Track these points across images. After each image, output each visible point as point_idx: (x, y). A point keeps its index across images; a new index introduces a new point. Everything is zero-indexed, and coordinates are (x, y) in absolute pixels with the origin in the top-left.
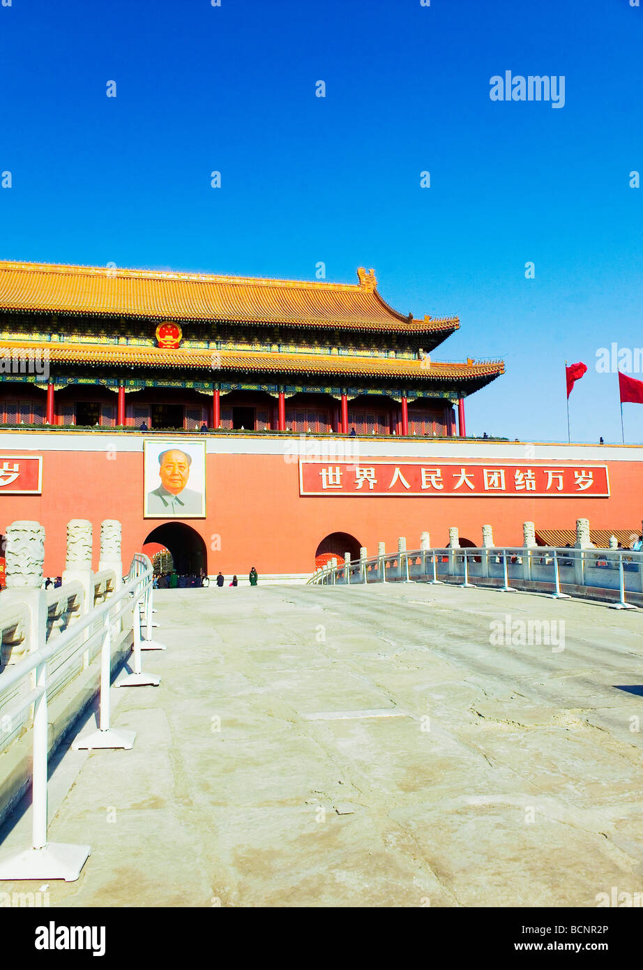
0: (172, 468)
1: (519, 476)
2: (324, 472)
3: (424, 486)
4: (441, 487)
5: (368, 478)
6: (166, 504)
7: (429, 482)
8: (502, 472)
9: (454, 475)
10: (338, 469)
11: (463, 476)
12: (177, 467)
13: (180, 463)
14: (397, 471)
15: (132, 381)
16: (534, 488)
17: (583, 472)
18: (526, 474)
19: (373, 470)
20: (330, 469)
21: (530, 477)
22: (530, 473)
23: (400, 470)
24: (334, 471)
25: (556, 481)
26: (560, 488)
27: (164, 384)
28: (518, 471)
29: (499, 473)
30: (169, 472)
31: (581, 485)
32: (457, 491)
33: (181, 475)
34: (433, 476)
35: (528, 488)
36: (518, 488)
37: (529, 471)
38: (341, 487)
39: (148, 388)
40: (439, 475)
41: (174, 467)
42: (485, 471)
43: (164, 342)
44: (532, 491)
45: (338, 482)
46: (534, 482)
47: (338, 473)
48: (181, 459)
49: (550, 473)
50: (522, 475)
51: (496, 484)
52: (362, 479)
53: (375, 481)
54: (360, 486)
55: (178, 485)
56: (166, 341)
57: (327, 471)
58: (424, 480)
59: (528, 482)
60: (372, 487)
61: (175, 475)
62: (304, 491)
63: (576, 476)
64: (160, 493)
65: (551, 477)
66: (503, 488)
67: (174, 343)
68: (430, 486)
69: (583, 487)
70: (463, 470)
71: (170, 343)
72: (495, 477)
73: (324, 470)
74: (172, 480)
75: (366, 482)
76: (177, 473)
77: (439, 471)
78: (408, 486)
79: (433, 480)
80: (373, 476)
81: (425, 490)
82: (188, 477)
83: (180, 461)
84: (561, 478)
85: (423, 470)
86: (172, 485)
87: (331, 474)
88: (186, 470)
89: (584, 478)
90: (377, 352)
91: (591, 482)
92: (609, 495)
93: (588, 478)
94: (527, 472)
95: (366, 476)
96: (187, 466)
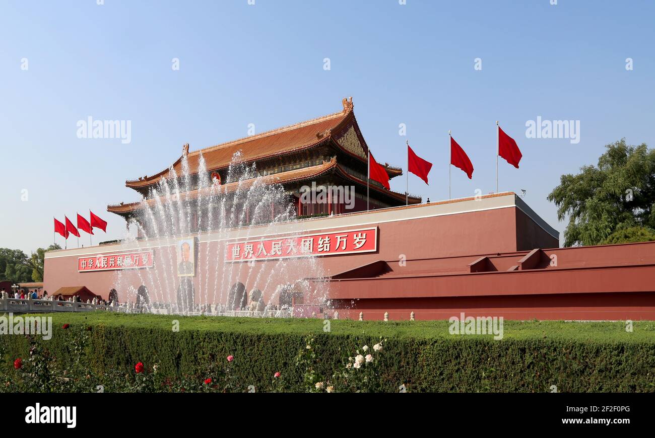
1: (320, 242)
4: (280, 253)
7: (275, 251)
8: (311, 239)
9: (287, 245)
11: (292, 244)
16: (328, 250)
17: (360, 234)
18: (324, 240)
19: (252, 245)
20: (236, 247)
21: (327, 242)
22: (327, 238)
23: (263, 244)
25: (341, 243)
26: (344, 248)
28: (321, 238)
29: (310, 241)
31: (357, 244)
32: (288, 255)
34: (277, 246)
35: (325, 250)
36: (319, 250)
38: (239, 257)
40: (280, 245)
42: (303, 240)
44: (327, 252)
45: (238, 254)
46: (328, 245)
47: (238, 249)
49: (339, 237)
50: (322, 240)
51: (308, 248)
53: (253, 252)
54: (246, 255)
55: (187, 259)
58: (273, 249)
59: (325, 245)
60: (251, 255)
63: (355, 238)
65: (339, 240)
66: (312, 249)
68: (274, 253)
69: (358, 246)
70: (292, 241)
72: (307, 244)
73: (233, 248)
74: (185, 257)
75: (249, 253)
76: (186, 254)
77: (280, 243)
78: (266, 254)
79: (277, 249)
80: (252, 249)
81: (273, 256)
84: (345, 240)
85: (273, 243)
86: (185, 260)
89: (360, 239)
90: (303, 164)
91: (364, 241)
92: (375, 250)
93: (362, 239)
94: (325, 238)
95: (249, 250)
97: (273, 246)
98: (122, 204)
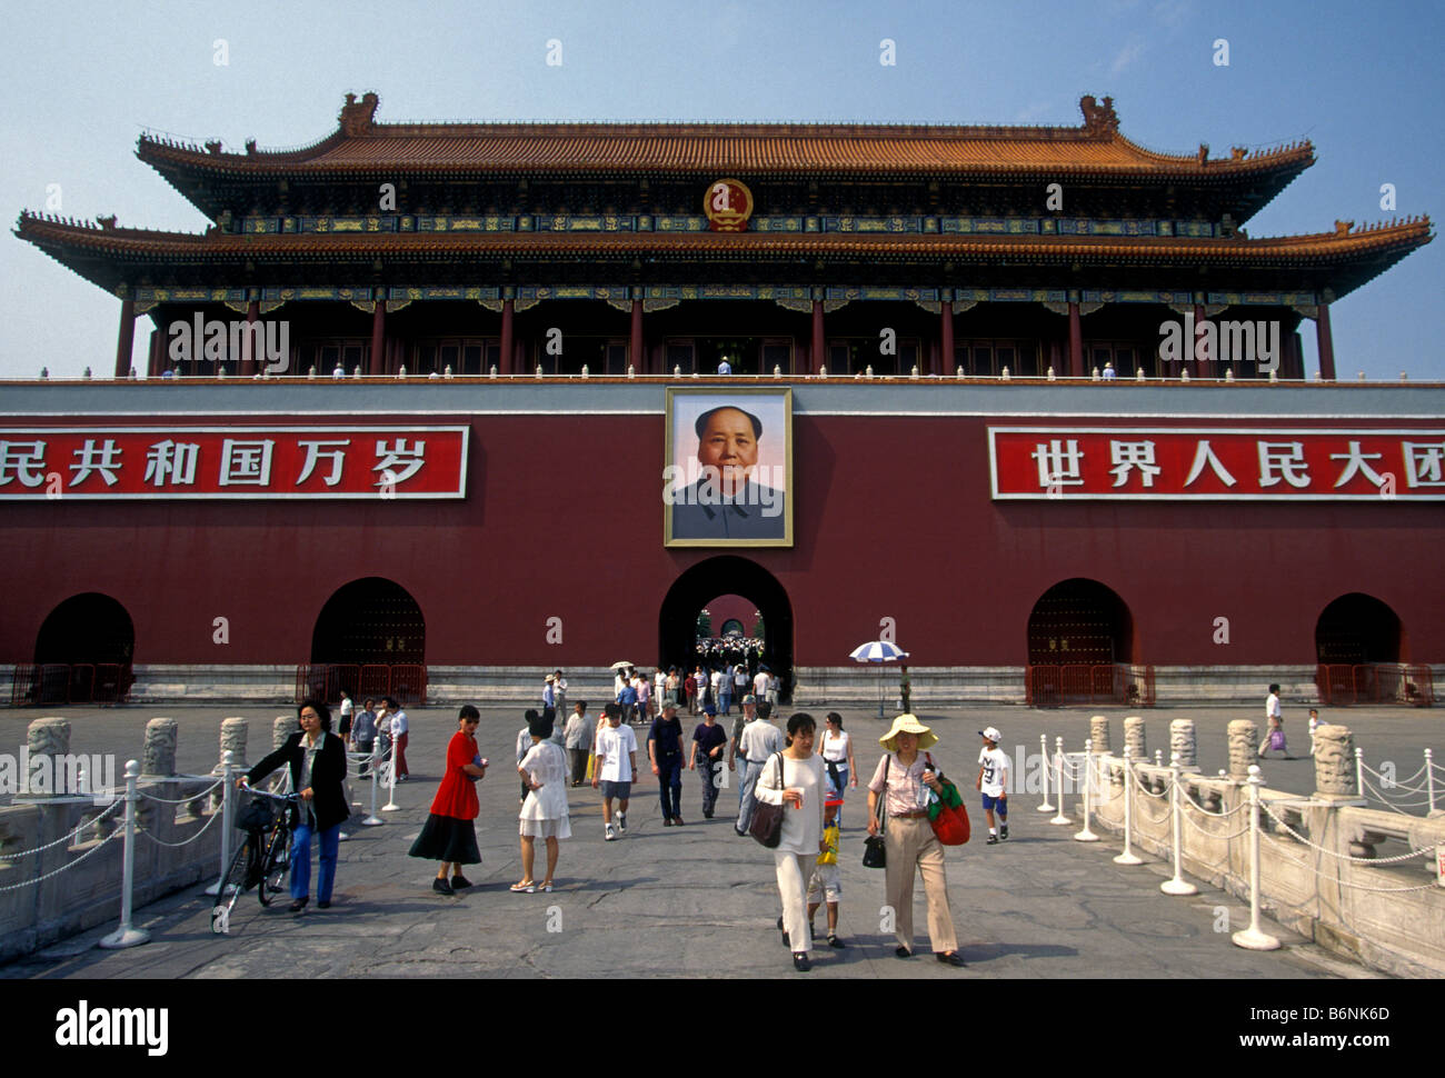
0: (722, 444)
2: (1041, 453)
3: (1267, 480)
4: (1305, 481)
5: (1140, 464)
7: (1275, 473)
9: (1333, 456)
10: (1072, 444)
12: (732, 442)
13: (741, 434)
14: (1204, 449)
15: (656, 290)
19: (1149, 446)
20: (1056, 444)
23: (1210, 445)
24: (1064, 449)
29: (1441, 449)
30: (716, 451)
32: (1344, 489)
33: (740, 457)
34: (1285, 459)
38: (1081, 482)
39: (685, 302)
40: (1298, 455)
41: (726, 442)
42: (1409, 448)
43: (719, 222)
45: (1074, 471)
47: (1074, 454)
48: (742, 425)
52: (1127, 466)
53: (1157, 471)
54: (1122, 480)
56: (722, 219)
57: (1049, 450)
58: (1265, 467)
60: (1148, 482)
61: (730, 457)
62: (1001, 490)
67: (737, 222)
68: (1276, 480)
70: (1355, 446)
71: (730, 222)
72: (1431, 460)
73: (1042, 448)
75: (1135, 473)
76: (732, 453)
77: (1297, 448)
78: (1229, 480)
79: (1286, 467)
80: (1151, 459)
81: (1268, 490)
82: (757, 462)
83: (741, 431)
85: (1263, 447)
87: (1057, 455)
88: (750, 447)
95: (1134, 459)
96: (753, 439)
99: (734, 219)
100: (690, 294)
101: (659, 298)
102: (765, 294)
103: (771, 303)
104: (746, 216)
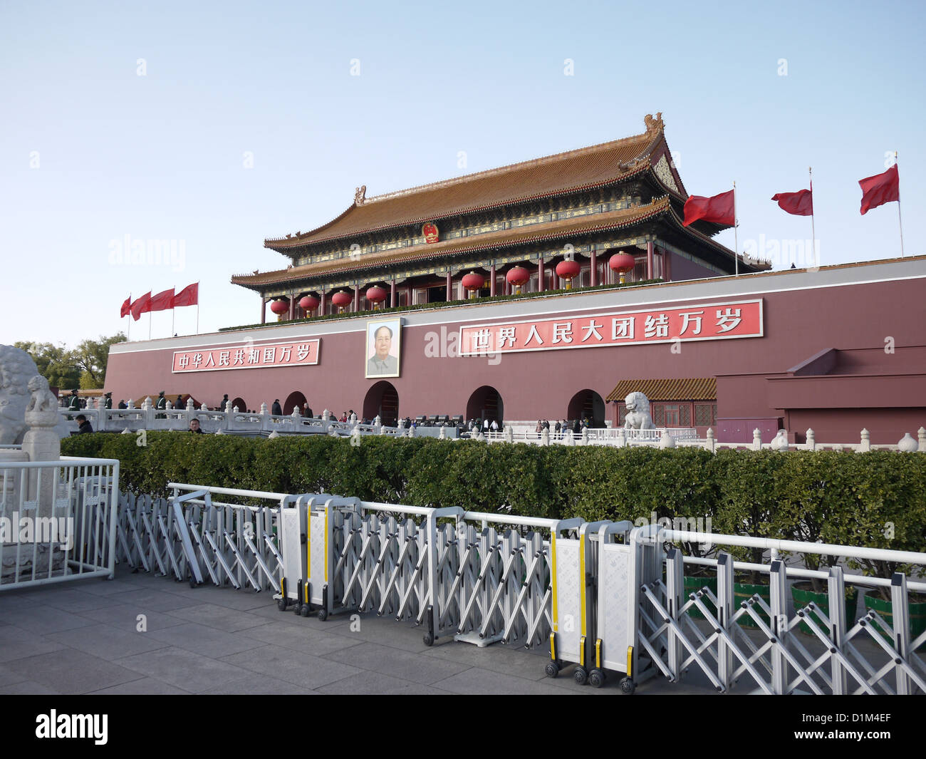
0: (381, 340)
1: (649, 323)
2: (476, 335)
3: (555, 340)
4: (570, 340)
5: (509, 337)
6: (378, 368)
7: (558, 337)
8: (632, 319)
9: (582, 328)
11: (592, 328)
12: (384, 340)
13: (386, 337)
14: (532, 329)
15: (398, 275)
16: (665, 334)
17: (728, 311)
18: (657, 319)
19: (513, 329)
20: (481, 331)
21: (662, 322)
22: (662, 318)
23: (536, 327)
24: (484, 333)
25: (691, 325)
26: (697, 331)
27: (416, 273)
28: (649, 317)
29: (628, 322)
30: (380, 344)
31: (723, 326)
32: (585, 342)
33: (386, 345)
34: (563, 330)
35: (659, 334)
36: (647, 335)
37: (662, 316)
40: (569, 328)
42: (614, 320)
43: (429, 239)
44: (662, 338)
46: (665, 328)
48: (387, 333)
49: (686, 315)
50: (653, 320)
51: (624, 333)
52: (505, 338)
53: (514, 339)
54: (501, 345)
55: (385, 352)
58: (555, 334)
59: (659, 328)
60: (511, 344)
61: (383, 345)
62: (461, 352)
63: (718, 316)
64: (374, 359)
65: (686, 320)
66: (631, 336)
68: (559, 340)
69: (725, 328)
70: (592, 322)
71: (432, 239)
72: (623, 326)
74: (381, 350)
75: (507, 340)
77: (569, 324)
78: (540, 341)
79: (563, 334)
80: (513, 334)
81: (555, 345)
82: (390, 347)
83: (387, 335)
84: (698, 320)
85: (555, 325)
86: (382, 353)
88: (388, 341)
89: (728, 318)
90: (591, 209)
91: (738, 321)
92: (761, 334)
93: (735, 317)
94: (659, 317)
95: (507, 336)
96: (389, 338)
97: (555, 329)
98: (256, 273)
99: (434, 237)
100: (408, 275)
101: (400, 278)
102: (432, 271)
103: (434, 274)
104: (437, 236)
